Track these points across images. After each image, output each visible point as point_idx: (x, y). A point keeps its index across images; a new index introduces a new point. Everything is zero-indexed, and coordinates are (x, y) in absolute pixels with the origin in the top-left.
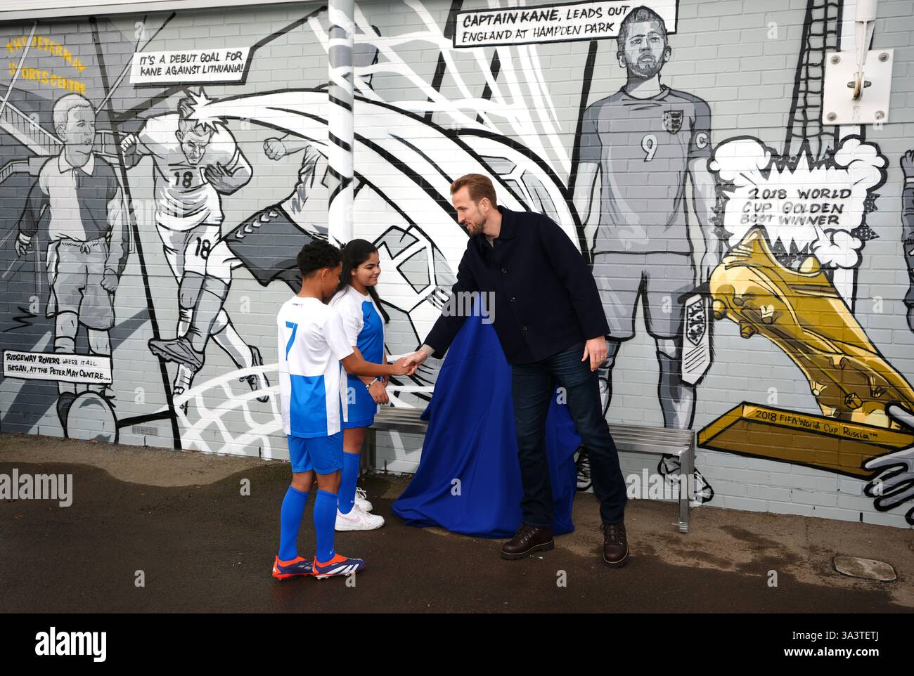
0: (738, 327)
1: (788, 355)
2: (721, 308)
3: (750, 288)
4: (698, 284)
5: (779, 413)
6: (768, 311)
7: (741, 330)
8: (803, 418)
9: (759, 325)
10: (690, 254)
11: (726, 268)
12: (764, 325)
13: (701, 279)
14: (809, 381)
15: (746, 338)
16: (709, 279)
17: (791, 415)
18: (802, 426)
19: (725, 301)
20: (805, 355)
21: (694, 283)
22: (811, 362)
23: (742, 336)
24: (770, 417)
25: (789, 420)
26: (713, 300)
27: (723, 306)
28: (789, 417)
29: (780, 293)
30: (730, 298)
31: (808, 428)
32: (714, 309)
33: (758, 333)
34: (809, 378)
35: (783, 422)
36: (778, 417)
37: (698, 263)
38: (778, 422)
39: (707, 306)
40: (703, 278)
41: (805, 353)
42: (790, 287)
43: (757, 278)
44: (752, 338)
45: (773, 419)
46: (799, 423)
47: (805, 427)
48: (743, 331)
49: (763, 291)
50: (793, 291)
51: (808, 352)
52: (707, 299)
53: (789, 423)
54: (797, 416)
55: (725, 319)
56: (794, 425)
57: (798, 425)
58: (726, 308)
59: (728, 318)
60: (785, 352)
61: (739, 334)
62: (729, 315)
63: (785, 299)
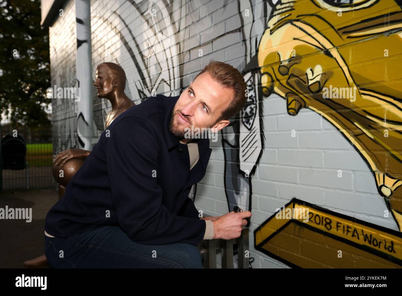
0: (285, 102)
1: (342, 133)
2: (268, 82)
3: (296, 48)
4: (249, 60)
5: (335, 219)
6: (315, 75)
7: (288, 105)
8: (368, 231)
9: (306, 95)
10: (241, 29)
11: (272, 32)
12: (311, 94)
13: (251, 54)
14: (374, 173)
15: (294, 115)
16: (257, 51)
17: (350, 224)
18: (367, 244)
19: (271, 72)
20: (365, 131)
21: (246, 60)
22: (374, 141)
23: (289, 114)
24: (324, 223)
25: (348, 231)
26: (262, 75)
27: (270, 79)
28: (348, 227)
29: (328, 46)
30: (276, 67)
31: (377, 248)
32: (263, 85)
33: (305, 107)
34: (374, 168)
35: (340, 233)
36: (334, 225)
37: (247, 37)
38: (333, 231)
39: (256, 83)
40: (252, 52)
41: (366, 128)
42: (340, 32)
43: (300, 34)
44: (300, 113)
45: (328, 226)
46: (361, 237)
47: (371, 246)
48: (290, 107)
49: (310, 48)
50: (345, 37)
51: (369, 126)
52: (256, 75)
53: (349, 237)
54: (359, 227)
55: (273, 95)
56: (355, 240)
57: (361, 241)
58: (273, 81)
59: (276, 93)
60: (338, 129)
61: (286, 111)
62: (276, 89)
63: (334, 53)
